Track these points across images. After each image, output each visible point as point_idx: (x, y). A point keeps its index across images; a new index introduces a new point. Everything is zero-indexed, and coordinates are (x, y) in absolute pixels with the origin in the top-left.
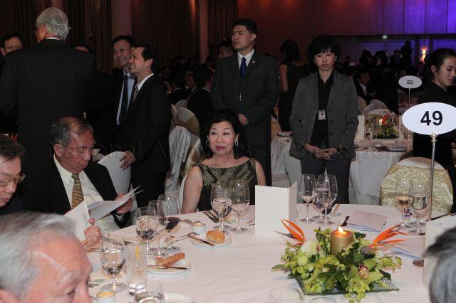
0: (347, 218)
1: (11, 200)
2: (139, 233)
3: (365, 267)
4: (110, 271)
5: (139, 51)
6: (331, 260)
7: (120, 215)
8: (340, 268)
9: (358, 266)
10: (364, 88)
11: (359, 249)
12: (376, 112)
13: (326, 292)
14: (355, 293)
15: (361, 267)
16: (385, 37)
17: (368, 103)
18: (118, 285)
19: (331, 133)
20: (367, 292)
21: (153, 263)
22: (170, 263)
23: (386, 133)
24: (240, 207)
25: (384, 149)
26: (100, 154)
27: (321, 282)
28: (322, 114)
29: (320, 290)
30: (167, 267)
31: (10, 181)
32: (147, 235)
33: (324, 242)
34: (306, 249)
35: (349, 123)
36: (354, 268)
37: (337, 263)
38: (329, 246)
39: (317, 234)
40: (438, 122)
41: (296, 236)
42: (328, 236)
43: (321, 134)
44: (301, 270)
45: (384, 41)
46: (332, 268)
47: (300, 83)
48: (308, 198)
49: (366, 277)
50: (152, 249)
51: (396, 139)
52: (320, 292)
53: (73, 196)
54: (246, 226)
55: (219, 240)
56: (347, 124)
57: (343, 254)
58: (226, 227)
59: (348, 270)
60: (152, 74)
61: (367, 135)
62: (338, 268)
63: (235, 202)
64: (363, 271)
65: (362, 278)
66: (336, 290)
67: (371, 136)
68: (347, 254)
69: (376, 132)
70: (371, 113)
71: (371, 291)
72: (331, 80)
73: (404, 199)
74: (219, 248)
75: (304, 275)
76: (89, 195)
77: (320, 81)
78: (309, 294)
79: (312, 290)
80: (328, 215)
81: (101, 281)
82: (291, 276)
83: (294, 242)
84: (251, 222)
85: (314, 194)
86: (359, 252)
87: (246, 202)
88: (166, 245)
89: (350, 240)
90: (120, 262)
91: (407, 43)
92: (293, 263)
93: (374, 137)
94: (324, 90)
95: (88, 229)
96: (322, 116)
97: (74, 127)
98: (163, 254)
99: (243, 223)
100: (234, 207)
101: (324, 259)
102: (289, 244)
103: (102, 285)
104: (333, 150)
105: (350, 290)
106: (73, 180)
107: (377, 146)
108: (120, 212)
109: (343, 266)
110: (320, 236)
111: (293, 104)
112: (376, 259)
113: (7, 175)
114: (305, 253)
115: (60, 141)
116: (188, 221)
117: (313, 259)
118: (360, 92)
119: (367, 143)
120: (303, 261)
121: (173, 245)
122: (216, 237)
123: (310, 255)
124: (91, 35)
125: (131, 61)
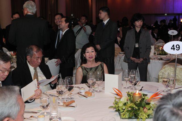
0: (143, 87)
1: (6, 78)
2: (57, 92)
3: (146, 108)
4: (43, 107)
5: (64, 19)
6: (132, 105)
7: (52, 84)
8: (136, 108)
9: (143, 108)
10: (156, 35)
11: (144, 101)
12: (159, 44)
13: (130, 118)
14: (142, 118)
15: (144, 108)
16: (166, 14)
17: (157, 41)
18: (47, 113)
19: (141, 53)
20: (146, 118)
21: (62, 104)
22: (68, 104)
23: (163, 53)
24: (99, 82)
25: (161, 59)
26: (49, 60)
27: (128, 114)
28: (137, 45)
29: (127, 117)
30: (67, 106)
31: (6, 71)
32: (60, 93)
33: (130, 97)
34: (123, 100)
35: (148, 49)
36: (141, 109)
37: (135, 106)
38: (132, 99)
39: (128, 94)
40: (178, 49)
41: (119, 94)
42: (132, 95)
43: (136, 53)
44: (120, 109)
45: (166, 16)
46: (133, 108)
47: (128, 33)
48: (127, 79)
49: (146, 112)
50: (63, 98)
51: (167, 56)
52: (127, 118)
53: (34, 77)
54: (102, 90)
55: (89, 95)
56: (147, 49)
57: (137, 103)
58: (94, 90)
59: (139, 109)
60: (68, 29)
61: (155, 53)
62: (135, 108)
63: (97, 80)
64: (145, 110)
65: (145, 112)
66: (134, 117)
67: (156, 54)
68: (139, 102)
69: (159, 52)
70: (158, 45)
71: (148, 118)
72: (140, 31)
73: (165, 80)
74: (89, 98)
75: (121, 111)
76: (41, 76)
77: (136, 32)
78: (123, 119)
79: (124, 117)
80: (135, 86)
81: (41, 111)
82: (116, 111)
83: (118, 97)
84: (104, 88)
85: (129, 78)
86: (144, 102)
87: (101, 80)
88: (68, 97)
89: (141, 97)
90: (47, 104)
91: (175, 17)
92: (117, 106)
93: (158, 54)
94: (138, 35)
95: (37, 90)
96: (137, 46)
97: (35, 49)
98: (67, 101)
99: (100, 88)
100: (97, 82)
101: (130, 104)
102: (116, 98)
103: (41, 112)
104: (142, 59)
105: (140, 117)
106: (34, 70)
107: (159, 58)
108: (52, 83)
109: (137, 107)
110: (129, 95)
111: (125, 41)
112: (151, 105)
113: (5, 68)
114: (122, 102)
115: (29, 55)
116: (78, 87)
117: (125, 104)
118: (154, 36)
119: (154, 57)
120: (121, 105)
121: (71, 97)
122: (88, 94)
123: (124, 103)
124: (50, 13)
125: (60, 23)
